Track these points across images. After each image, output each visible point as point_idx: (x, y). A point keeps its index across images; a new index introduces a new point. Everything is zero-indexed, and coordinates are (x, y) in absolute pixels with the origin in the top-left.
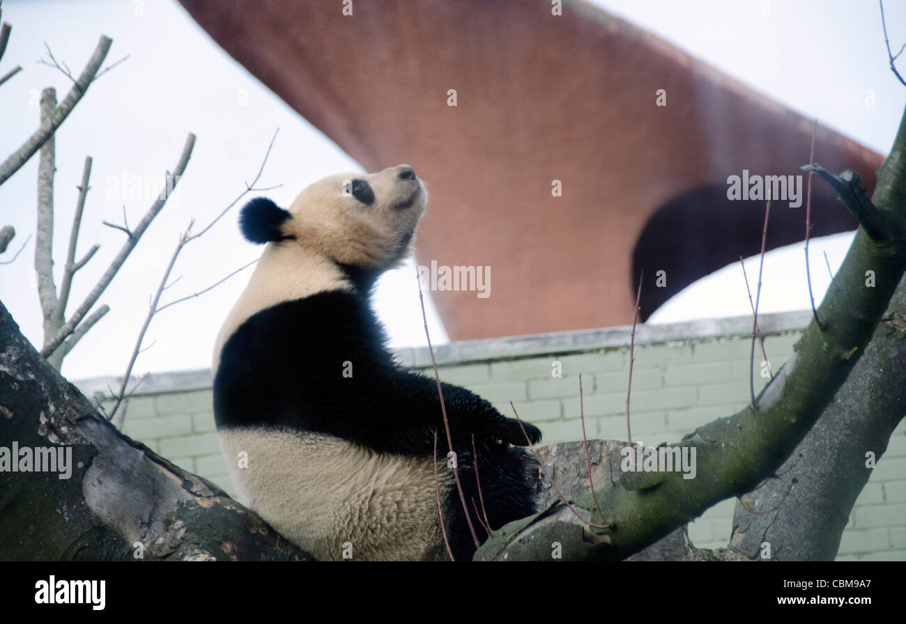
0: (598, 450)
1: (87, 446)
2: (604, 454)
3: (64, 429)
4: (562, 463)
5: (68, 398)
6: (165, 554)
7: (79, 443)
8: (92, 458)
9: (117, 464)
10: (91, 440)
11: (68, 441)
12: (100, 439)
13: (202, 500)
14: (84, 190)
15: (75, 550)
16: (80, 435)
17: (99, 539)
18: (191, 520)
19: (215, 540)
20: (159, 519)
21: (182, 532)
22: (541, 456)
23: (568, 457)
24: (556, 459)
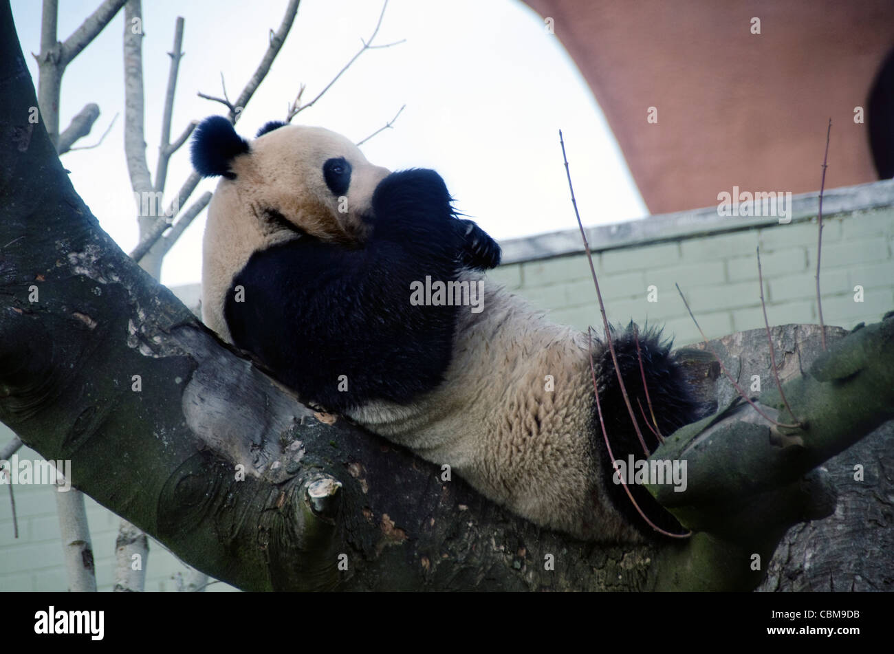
0: (792, 337)
1: (185, 358)
2: (799, 341)
3: (157, 340)
4: (750, 354)
5: (159, 303)
6: (283, 480)
7: (175, 354)
8: (191, 372)
9: (221, 378)
10: (189, 351)
11: (163, 352)
12: (200, 349)
13: (323, 416)
14: (176, 56)
15: (177, 479)
16: (176, 346)
17: (204, 465)
18: (311, 440)
19: (340, 462)
20: (273, 439)
21: (301, 453)
22: (724, 347)
23: (756, 346)
24: (742, 350)
